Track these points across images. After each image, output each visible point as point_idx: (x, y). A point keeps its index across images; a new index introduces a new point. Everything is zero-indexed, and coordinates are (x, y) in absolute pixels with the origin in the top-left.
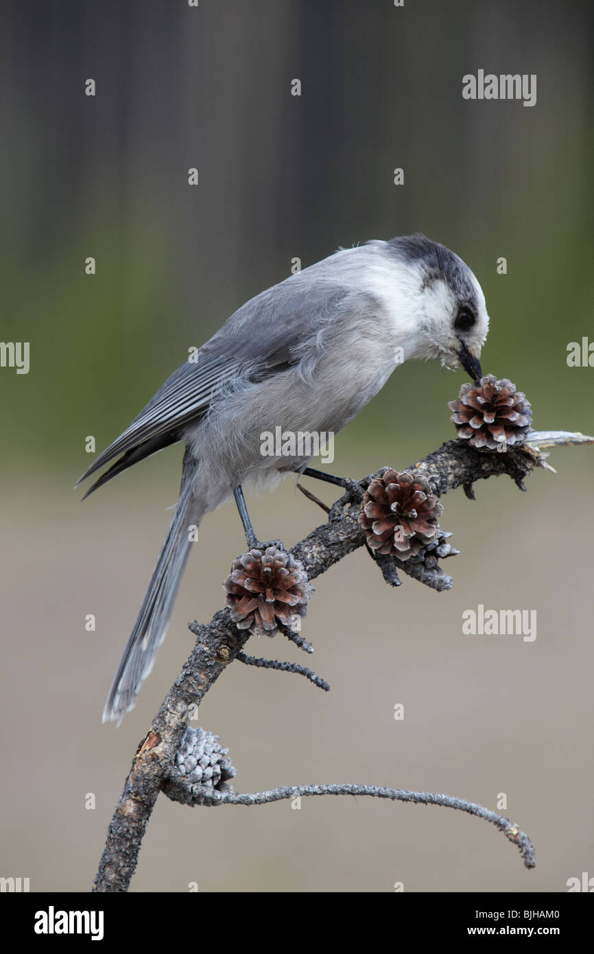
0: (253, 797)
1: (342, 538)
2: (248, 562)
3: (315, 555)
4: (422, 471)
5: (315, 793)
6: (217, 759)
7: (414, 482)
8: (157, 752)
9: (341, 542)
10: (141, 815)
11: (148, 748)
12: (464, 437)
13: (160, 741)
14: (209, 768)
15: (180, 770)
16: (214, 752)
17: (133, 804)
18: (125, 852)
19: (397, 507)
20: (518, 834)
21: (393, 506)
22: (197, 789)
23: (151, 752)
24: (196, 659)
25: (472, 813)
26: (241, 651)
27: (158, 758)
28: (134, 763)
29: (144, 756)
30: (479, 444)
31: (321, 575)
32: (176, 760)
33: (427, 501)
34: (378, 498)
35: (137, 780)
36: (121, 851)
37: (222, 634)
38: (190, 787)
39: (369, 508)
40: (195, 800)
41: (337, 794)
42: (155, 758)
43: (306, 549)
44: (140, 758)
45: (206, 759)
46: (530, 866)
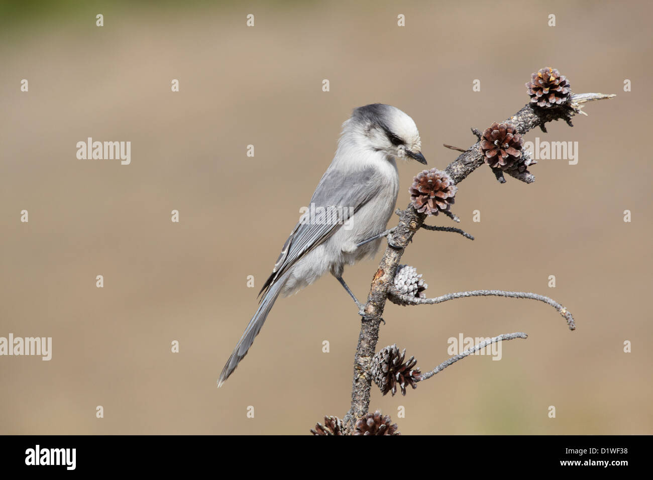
0: (433, 300)
1: (472, 160)
2: (421, 177)
3: (459, 170)
4: (515, 122)
5: (466, 296)
6: (415, 281)
7: (508, 128)
8: (383, 279)
9: (473, 162)
10: (378, 313)
11: (378, 277)
12: (534, 101)
13: (384, 274)
14: (411, 286)
15: (396, 288)
16: (413, 277)
17: (372, 307)
18: (370, 333)
19: (498, 143)
20: (566, 313)
21: (496, 142)
22: (405, 297)
23: (380, 280)
24: (399, 229)
25: (545, 302)
26: (423, 223)
27: (383, 283)
28: (372, 286)
29: (376, 282)
30: (542, 105)
31: (464, 180)
32: (393, 283)
33: (514, 138)
34: (489, 138)
35: (373, 295)
36: (368, 332)
37: (412, 215)
38: (401, 296)
39: (483, 144)
40: (405, 303)
41: (477, 296)
42: (381, 283)
43: (454, 167)
44: (374, 283)
45: (409, 281)
46: (572, 330)
